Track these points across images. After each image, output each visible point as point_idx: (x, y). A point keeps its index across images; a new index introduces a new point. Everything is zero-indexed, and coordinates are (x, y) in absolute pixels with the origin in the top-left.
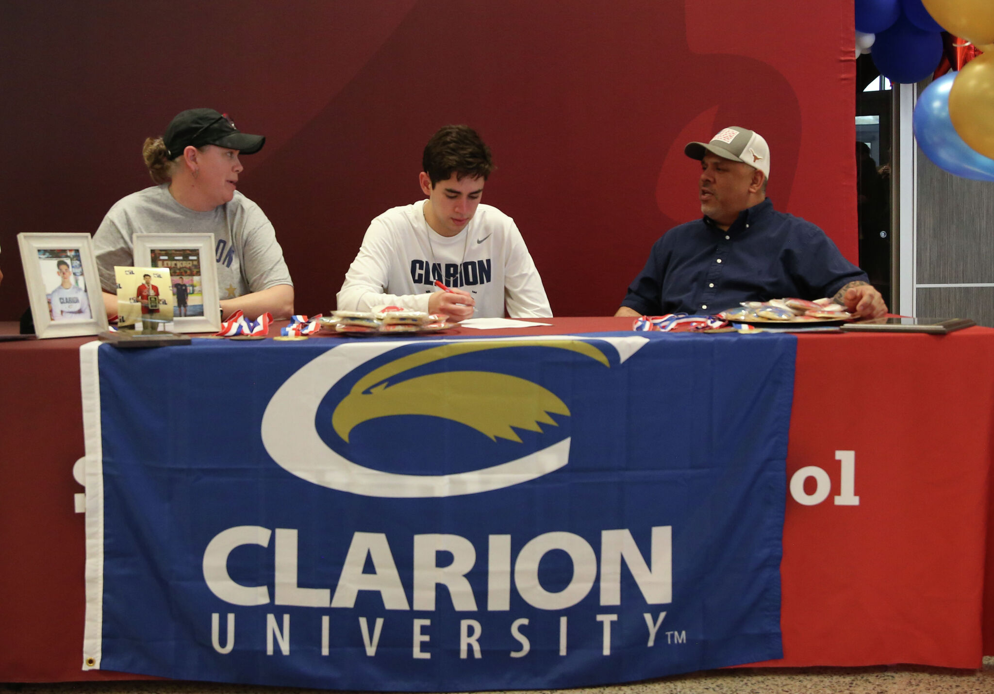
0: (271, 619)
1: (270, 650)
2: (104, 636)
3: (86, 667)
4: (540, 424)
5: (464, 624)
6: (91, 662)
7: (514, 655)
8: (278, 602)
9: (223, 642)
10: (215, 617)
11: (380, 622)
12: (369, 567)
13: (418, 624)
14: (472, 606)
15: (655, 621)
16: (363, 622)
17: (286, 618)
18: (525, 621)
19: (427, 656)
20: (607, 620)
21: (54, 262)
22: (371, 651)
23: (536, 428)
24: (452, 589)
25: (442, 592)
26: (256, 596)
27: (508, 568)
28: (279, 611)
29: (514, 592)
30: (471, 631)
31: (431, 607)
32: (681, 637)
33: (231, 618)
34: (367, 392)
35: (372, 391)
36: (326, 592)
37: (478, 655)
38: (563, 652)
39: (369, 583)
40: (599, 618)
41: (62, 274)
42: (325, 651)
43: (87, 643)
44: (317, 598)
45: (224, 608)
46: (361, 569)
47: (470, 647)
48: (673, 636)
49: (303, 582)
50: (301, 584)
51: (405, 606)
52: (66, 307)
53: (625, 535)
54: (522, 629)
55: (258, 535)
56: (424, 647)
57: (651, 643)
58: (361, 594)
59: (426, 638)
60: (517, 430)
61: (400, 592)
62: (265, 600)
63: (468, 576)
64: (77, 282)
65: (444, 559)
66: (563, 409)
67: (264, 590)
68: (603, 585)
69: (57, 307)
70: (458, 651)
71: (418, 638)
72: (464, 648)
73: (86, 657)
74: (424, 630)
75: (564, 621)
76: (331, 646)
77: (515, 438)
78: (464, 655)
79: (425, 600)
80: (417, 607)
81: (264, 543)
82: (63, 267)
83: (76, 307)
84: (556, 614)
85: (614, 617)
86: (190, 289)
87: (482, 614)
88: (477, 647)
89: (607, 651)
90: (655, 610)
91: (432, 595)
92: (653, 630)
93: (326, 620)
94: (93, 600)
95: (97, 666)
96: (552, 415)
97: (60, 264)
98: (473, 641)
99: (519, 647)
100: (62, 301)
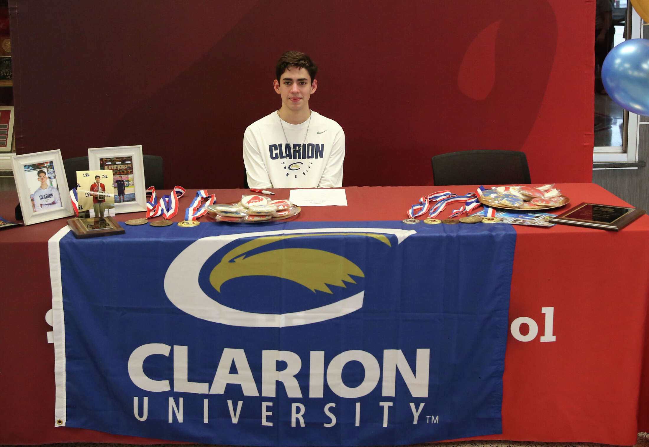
0: (171, 401)
1: (170, 420)
2: (68, 407)
3: (57, 425)
4: (344, 282)
5: (294, 406)
6: (60, 422)
7: (326, 425)
8: (175, 390)
9: (141, 414)
10: (136, 399)
11: (240, 403)
12: (233, 370)
13: (265, 405)
14: (299, 395)
15: (417, 408)
16: (230, 403)
17: (181, 400)
18: (333, 405)
19: (271, 424)
20: (386, 405)
21: (36, 172)
22: (235, 421)
23: (342, 285)
24: (286, 385)
25: (280, 386)
26: (162, 386)
27: (322, 372)
28: (177, 396)
29: (326, 387)
30: (298, 410)
31: (273, 394)
32: (435, 420)
33: (146, 399)
34: (232, 261)
35: (235, 260)
36: (207, 385)
37: (303, 425)
38: (357, 424)
39: (233, 380)
40: (381, 404)
41: (42, 179)
42: (206, 420)
43: (57, 411)
44: (200, 388)
45: (141, 393)
46: (228, 371)
47: (297, 420)
48: (430, 418)
49: (191, 379)
50: (190, 380)
51: (257, 394)
52: (44, 201)
53: (399, 353)
54: (331, 409)
55: (163, 349)
56: (268, 419)
57: (415, 422)
58: (228, 385)
59: (270, 414)
60: (329, 286)
61: (254, 385)
62: (168, 389)
63: (296, 376)
64: (51, 183)
65: (281, 366)
66: (360, 273)
67: (167, 382)
68: (384, 384)
69: (38, 201)
70: (290, 422)
71: (265, 413)
72: (293, 421)
73: (57, 419)
74: (268, 409)
75: (358, 405)
76: (209, 417)
77: (328, 291)
78: (294, 425)
79: (269, 390)
80: (263, 395)
81: (167, 354)
82: (42, 175)
83: (51, 200)
84: (353, 401)
85: (391, 404)
86: (126, 183)
87: (305, 399)
88: (302, 420)
89: (385, 425)
90: (418, 401)
91: (274, 387)
92: (416, 415)
93: (206, 402)
94: (60, 385)
95: (64, 425)
96: (352, 276)
97: (39, 173)
98: (300, 416)
99: (329, 421)
100: (41, 197)
